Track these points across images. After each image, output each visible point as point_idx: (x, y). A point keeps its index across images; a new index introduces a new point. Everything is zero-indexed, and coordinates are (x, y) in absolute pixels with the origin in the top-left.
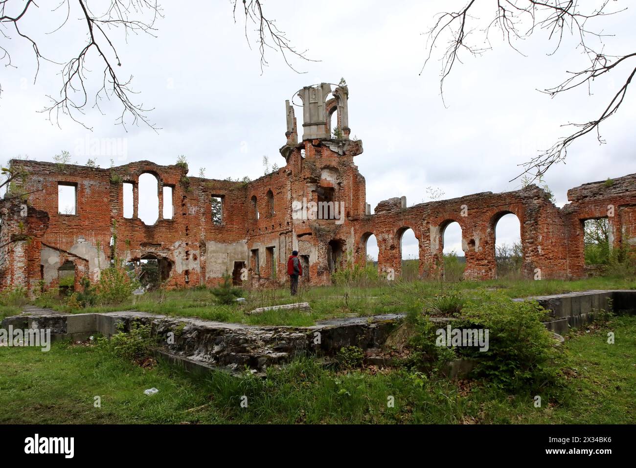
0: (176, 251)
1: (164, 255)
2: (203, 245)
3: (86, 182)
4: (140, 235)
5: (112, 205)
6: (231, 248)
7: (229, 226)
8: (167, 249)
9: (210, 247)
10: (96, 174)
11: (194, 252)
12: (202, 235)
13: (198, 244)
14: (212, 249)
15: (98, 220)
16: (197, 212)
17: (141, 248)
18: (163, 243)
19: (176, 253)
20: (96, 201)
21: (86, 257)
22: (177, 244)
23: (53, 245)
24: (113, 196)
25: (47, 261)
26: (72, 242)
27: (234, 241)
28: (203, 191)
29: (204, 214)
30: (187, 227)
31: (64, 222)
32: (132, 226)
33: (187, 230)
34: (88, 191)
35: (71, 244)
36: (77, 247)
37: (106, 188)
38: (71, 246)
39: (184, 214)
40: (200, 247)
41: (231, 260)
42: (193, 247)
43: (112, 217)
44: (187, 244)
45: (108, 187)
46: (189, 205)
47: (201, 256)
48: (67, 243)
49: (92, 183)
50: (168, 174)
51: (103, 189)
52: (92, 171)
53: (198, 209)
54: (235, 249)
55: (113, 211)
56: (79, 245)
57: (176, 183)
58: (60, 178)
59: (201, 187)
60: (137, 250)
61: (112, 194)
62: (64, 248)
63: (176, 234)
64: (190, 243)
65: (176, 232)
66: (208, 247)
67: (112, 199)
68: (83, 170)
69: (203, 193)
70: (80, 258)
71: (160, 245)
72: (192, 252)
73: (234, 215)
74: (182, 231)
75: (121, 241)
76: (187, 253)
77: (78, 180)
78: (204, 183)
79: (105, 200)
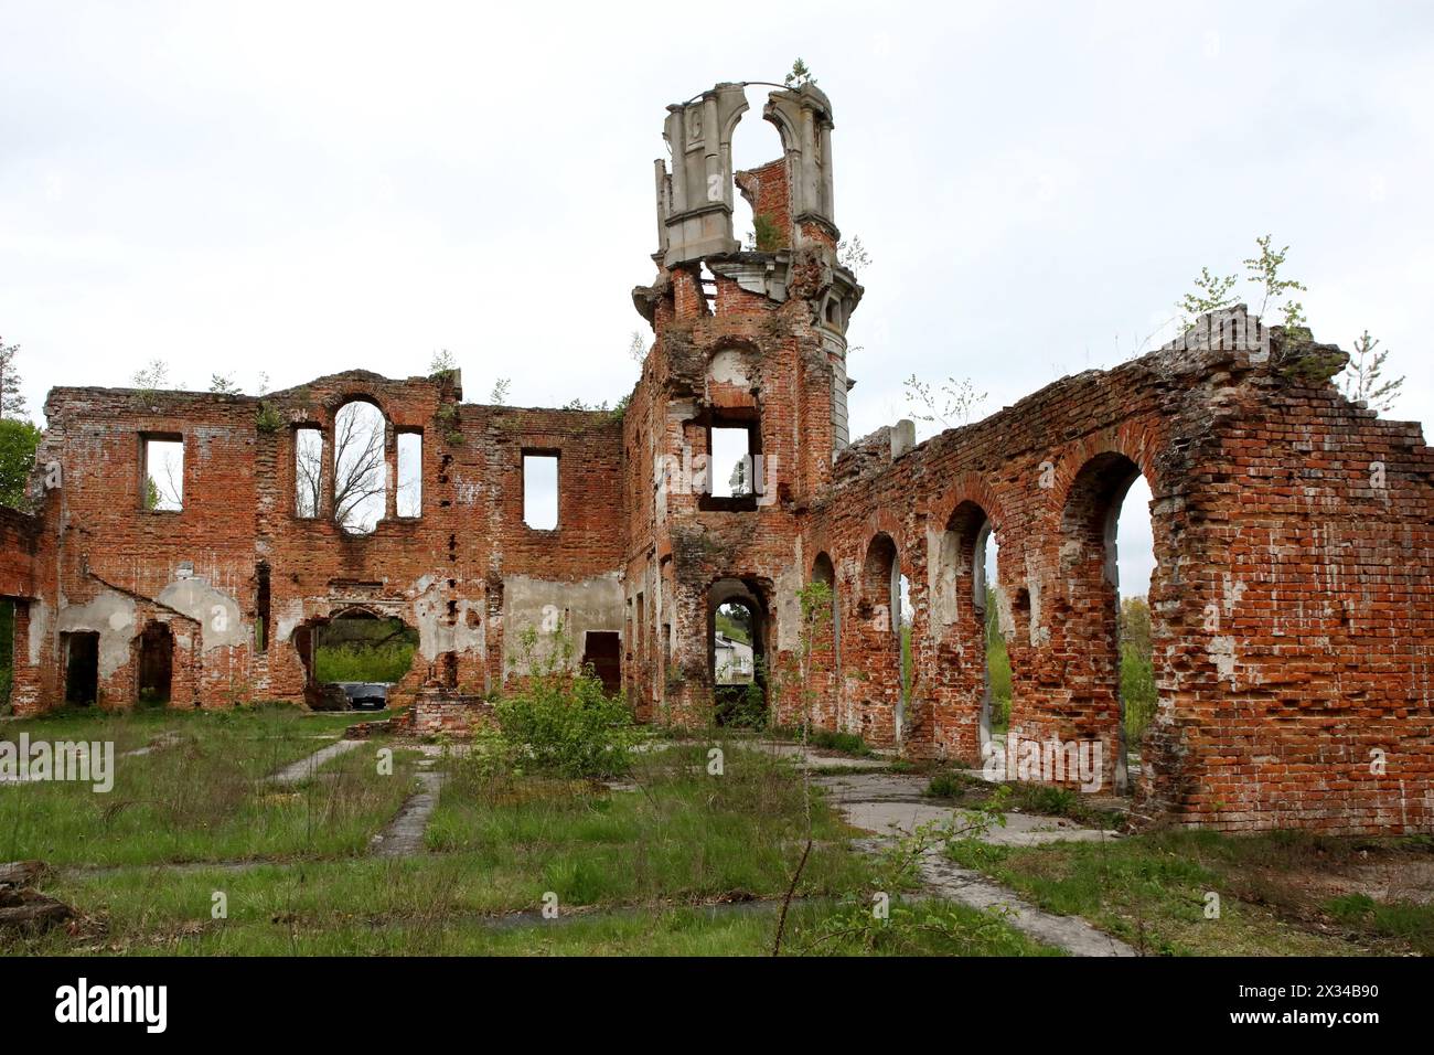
0: (421, 601)
1: (391, 612)
2: (496, 587)
3: (202, 432)
4: (329, 559)
5: (261, 485)
6: (578, 594)
7: (570, 533)
8: (398, 595)
9: (515, 590)
10: (225, 410)
11: (471, 604)
12: (495, 558)
13: (481, 583)
14: (521, 596)
15: (227, 522)
16: (481, 498)
17: (332, 591)
18: (386, 580)
19: (420, 607)
20: (223, 477)
21: (196, 614)
22: (424, 583)
23: (121, 584)
24: (264, 464)
25: (106, 623)
26: (164, 577)
27: (583, 574)
28: (499, 442)
29: (498, 502)
30: (453, 537)
31: (147, 529)
32: (310, 537)
33: (452, 545)
34: (204, 451)
35: (162, 581)
36: (174, 590)
37: (248, 444)
38: (162, 587)
39: (446, 504)
40: (487, 589)
41: (576, 629)
42: (468, 591)
43: (261, 515)
44: (452, 583)
45: (252, 441)
46: (458, 479)
47: (489, 615)
48: (154, 580)
49: (214, 432)
50: (404, 399)
51: (240, 446)
52: (217, 402)
53: (484, 488)
54: (587, 597)
55: (265, 500)
56: (180, 583)
57: (425, 422)
58: (143, 425)
59: (492, 431)
60: (320, 599)
61: (263, 458)
62: (145, 590)
63: (422, 558)
64: (460, 580)
65: (421, 550)
66: (510, 592)
67: (262, 469)
68: (194, 402)
69: (498, 447)
70: (183, 617)
71: (381, 584)
72: (464, 605)
73: (585, 504)
74: (438, 549)
75: (281, 575)
76: (452, 608)
77: (184, 427)
78: (500, 420)
79: (245, 472)
